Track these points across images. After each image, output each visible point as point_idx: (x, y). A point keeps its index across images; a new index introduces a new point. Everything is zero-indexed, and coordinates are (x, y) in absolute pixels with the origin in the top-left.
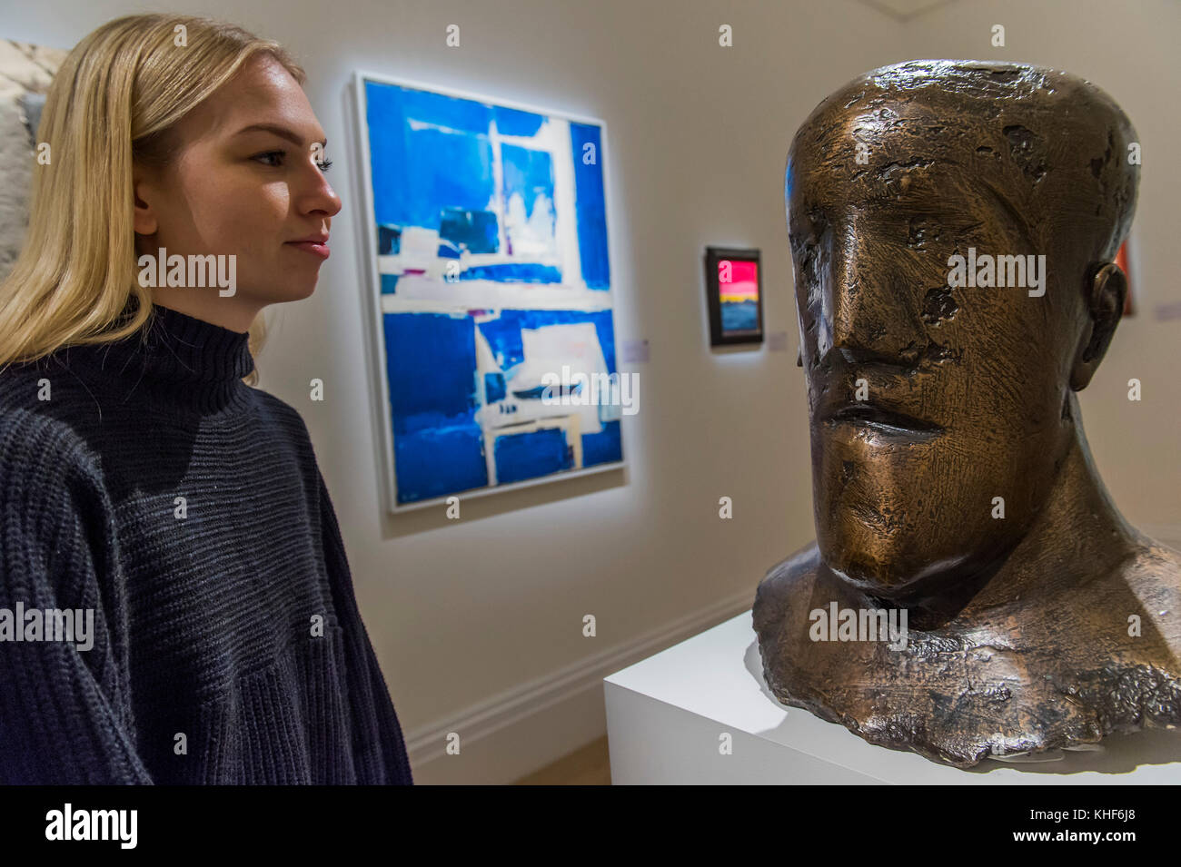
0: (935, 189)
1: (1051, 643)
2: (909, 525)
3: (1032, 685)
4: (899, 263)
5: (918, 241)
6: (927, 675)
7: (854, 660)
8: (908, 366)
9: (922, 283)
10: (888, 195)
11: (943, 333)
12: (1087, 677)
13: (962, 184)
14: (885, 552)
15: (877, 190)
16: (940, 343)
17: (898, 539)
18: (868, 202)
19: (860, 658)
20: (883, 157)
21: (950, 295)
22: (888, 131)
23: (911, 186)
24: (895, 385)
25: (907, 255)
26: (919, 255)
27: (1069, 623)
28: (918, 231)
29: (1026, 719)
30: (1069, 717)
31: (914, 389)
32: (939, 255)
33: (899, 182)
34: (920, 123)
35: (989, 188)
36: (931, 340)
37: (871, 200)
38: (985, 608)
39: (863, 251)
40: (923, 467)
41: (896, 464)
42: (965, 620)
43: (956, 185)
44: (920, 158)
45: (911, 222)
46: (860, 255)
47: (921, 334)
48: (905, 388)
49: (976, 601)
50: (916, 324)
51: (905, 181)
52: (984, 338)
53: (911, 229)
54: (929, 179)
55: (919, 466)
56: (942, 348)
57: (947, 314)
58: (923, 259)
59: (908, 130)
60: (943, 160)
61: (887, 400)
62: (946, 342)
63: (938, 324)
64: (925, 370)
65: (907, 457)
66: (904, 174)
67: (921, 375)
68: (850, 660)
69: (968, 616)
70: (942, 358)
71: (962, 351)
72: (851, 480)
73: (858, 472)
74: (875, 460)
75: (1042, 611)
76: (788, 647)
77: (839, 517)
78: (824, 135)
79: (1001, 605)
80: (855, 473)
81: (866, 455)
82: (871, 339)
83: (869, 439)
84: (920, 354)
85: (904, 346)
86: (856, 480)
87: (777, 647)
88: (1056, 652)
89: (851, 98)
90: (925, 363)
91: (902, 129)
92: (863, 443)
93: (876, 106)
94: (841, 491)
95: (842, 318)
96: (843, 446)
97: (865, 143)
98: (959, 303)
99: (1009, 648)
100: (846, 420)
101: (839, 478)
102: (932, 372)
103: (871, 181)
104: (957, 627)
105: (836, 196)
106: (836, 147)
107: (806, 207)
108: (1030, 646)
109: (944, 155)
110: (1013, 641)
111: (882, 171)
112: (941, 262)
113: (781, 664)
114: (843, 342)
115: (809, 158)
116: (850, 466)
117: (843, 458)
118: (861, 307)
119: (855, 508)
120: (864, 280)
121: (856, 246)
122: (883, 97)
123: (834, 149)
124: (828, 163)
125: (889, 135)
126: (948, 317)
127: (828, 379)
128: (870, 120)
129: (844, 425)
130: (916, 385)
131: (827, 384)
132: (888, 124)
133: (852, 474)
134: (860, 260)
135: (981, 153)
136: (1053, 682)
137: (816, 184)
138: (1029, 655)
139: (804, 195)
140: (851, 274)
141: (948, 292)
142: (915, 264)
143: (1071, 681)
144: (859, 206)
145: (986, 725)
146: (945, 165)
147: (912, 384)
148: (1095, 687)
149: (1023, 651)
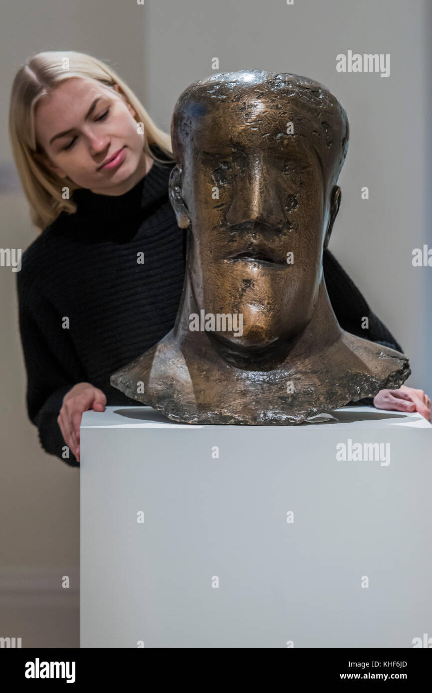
0: (297, 147)
1: (324, 368)
2: (278, 310)
3: (322, 384)
4: (279, 180)
5: (286, 170)
6: (274, 391)
7: (234, 392)
8: (279, 231)
9: (287, 191)
10: (278, 147)
11: (292, 216)
12: (341, 379)
13: (306, 147)
14: (268, 324)
15: (273, 144)
16: (291, 221)
17: (273, 317)
19: (237, 390)
20: (277, 128)
21: (296, 198)
22: (281, 116)
23: (288, 145)
24: (274, 241)
25: (282, 177)
26: (286, 177)
27: (329, 360)
28: (287, 166)
29: (323, 397)
30: (339, 394)
31: (281, 243)
32: (294, 179)
33: (283, 142)
34: (293, 115)
35: (315, 150)
36: (288, 220)
37: (270, 148)
38: (296, 356)
39: (265, 173)
40: (282, 283)
41: (273, 280)
42: (288, 363)
43: (304, 147)
45: (285, 161)
46: (265, 174)
47: (285, 217)
48: (275, 243)
49: (292, 353)
50: (283, 210)
51: (286, 142)
52: (306, 221)
53: (285, 165)
54: (295, 142)
55: (281, 281)
56: (291, 224)
57: (294, 207)
58: (288, 179)
59: (289, 118)
60: (301, 135)
61: (270, 248)
62: (293, 221)
63: (290, 212)
64: (285, 234)
65: (276, 277)
66: (286, 138)
67: (284, 237)
68: (231, 392)
69: (288, 361)
70: (291, 229)
71: (298, 226)
72: (248, 290)
73: (253, 285)
74: (263, 278)
75: (318, 356)
76: (185, 397)
77: (240, 310)
78: (245, 108)
79: (301, 354)
80: (252, 286)
81: (258, 276)
82: (268, 217)
83: (259, 268)
84: (284, 226)
85: (278, 221)
86: (252, 289)
87: (176, 400)
88: (327, 371)
89: (258, 92)
90: (285, 231)
91: (286, 117)
92: (253, 270)
93: (273, 101)
94: (241, 295)
95: (257, 205)
96: (244, 272)
97: (269, 120)
98: (299, 202)
99: (308, 373)
100: (241, 259)
101: (240, 289)
102: (287, 235)
103: (271, 139)
104: (284, 367)
105: (252, 142)
106: (253, 117)
107: (229, 143)
108: (317, 370)
109: (301, 133)
110: (310, 369)
111: (276, 135)
112: (294, 182)
113: (182, 406)
114: (257, 218)
115: (235, 117)
116: (248, 282)
117: (243, 278)
118: (265, 201)
119: (251, 304)
120: (266, 187)
121: (262, 170)
122: (276, 97)
123: (252, 118)
124: (248, 124)
125: (280, 118)
126: (294, 209)
127: (234, 236)
128: (272, 108)
129: (240, 261)
130: (282, 241)
131: (234, 239)
132: (280, 113)
133: (249, 286)
134: (264, 177)
135: (314, 133)
136: (329, 382)
137: (240, 133)
138: (317, 374)
139: (230, 136)
140: (260, 184)
141: (295, 197)
142: (285, 181)
143: (336, 381)
144: (264, 150)
145: (306, 403)
146: (301, 137)
147: (280, 241)
148: (345, 382)
149: (314, 372)
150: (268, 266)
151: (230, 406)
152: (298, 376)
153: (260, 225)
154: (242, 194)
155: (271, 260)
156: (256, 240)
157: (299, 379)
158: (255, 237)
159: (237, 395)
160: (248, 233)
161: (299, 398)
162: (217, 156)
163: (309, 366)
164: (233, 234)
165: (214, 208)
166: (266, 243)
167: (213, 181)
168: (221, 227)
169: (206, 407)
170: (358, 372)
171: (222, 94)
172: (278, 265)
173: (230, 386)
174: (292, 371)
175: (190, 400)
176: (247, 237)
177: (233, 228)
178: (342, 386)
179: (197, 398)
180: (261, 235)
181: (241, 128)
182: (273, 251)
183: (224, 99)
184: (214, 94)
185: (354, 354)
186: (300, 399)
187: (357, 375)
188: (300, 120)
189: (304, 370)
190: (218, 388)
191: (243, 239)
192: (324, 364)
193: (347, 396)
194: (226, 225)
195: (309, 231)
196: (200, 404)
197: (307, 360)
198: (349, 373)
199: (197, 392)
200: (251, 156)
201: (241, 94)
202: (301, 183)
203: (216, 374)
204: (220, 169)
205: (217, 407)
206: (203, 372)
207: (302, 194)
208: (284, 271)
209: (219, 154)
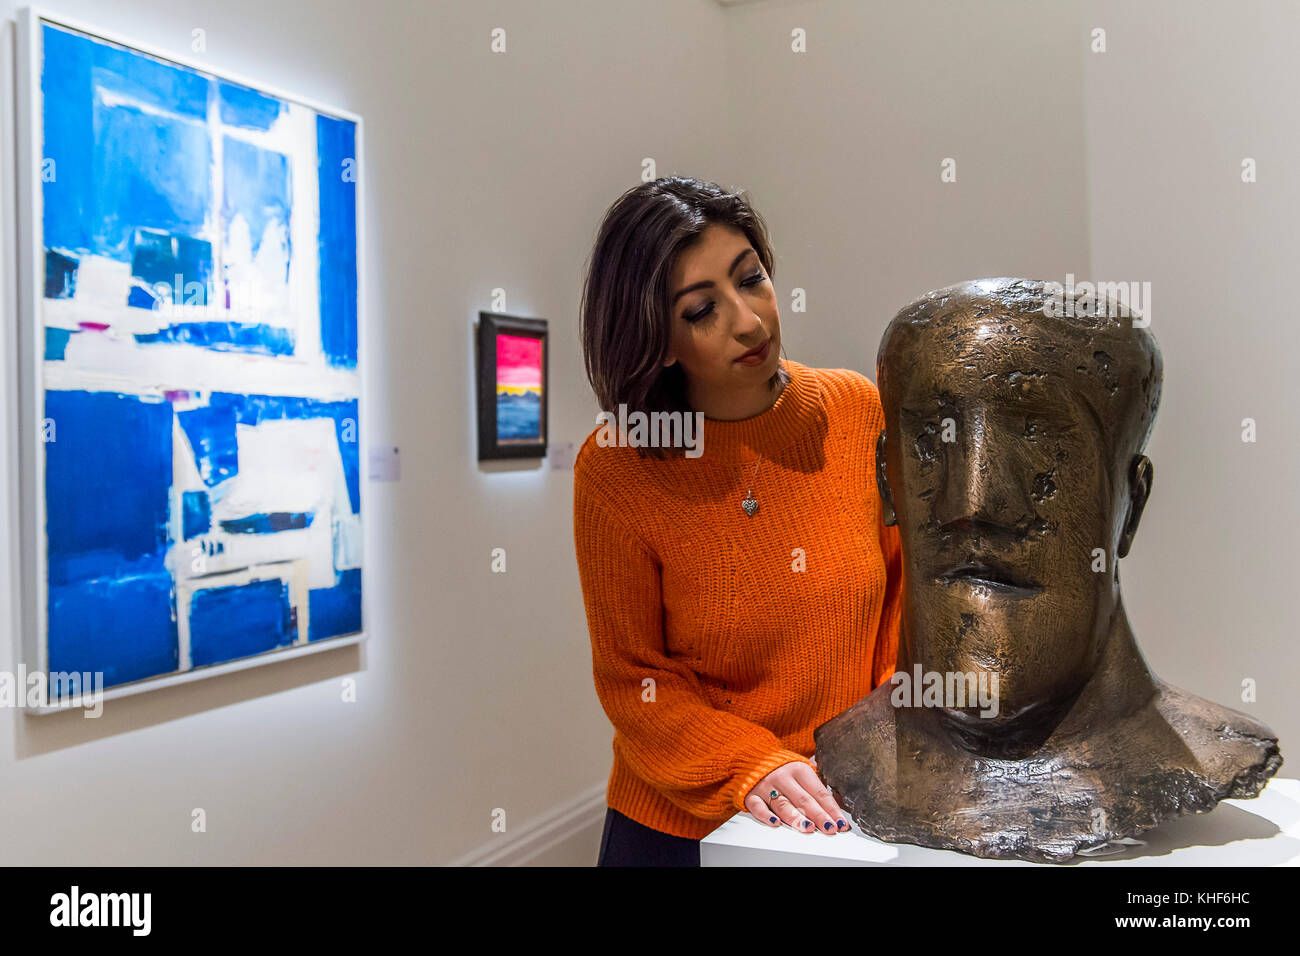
0: (1048, 396)
1: (1116, 759)
2: (1019, 666)
3: (1107, 791)
4: (1017, 450)
5: (1031, 434)
8: (1021, 535)
9: (1032, 468)
10: (1012, 396)
11: (1045, 509)
12: (1144, 781)
13: (1066, 393)
15: (1003, 391)
16: (1043, 517)
17: (1013, 678)
18: (996, 399)
19: (962, 790)
20: (1010, 364)
21: (1051, 479)
22: (1015, 344)
23: (1030, 391)
24: (1011, 551)
25: (1023, 445)
26: (1031, 445)
27: (1125, 743)
28: (1031, 426)
30: (1136, 811)
31: (1025, 554)
32: (1046, 447)
33: (1021, 386)
34: (1038, 343)
35: (1083, 398)
36: (1037, 514)
37: (998, 398)
38: (1064, 737)
39: (991, 439)
40: (1029, 619)
41: (1010, 616)
42: (1049, 748)
43: (1062, 394)
44: (1037, 370)
45: (1027, 418)
46: (991, 441)
47: (1030, 509)
48: (1014, 555)
49: (1059, 731)
50: (1027, 500)
51: (1026, 386)
52: (1074, 514)
53: (1027, 425)
54: (1043, 387)
55: (1026, 618)
56: (1044, 522)
57: (1048, 493)
58: (1034, 448)
59: (1030, 347)
60: (1054, 374)
61: (1004, 563)
62: (1048, 516)
63: (1042, 501)
64: (1032, 539)
65: (1018, 610)
66: (1026, 380)
67: (1030, 543)
68: (953, 793)
69: (1052, 744)
70: (1043, 529)
71: (1058, 524)
72: (969, 630)
73: (977, 623)
74: (993, 613)
75: (1106, 735)
76: (884, 792)
77: (957, 663)
78: (956, 335)
79: (1076, 733)
80: (974, 624)
81: (985, 608)
82: (996, 511)
83: (986, 595)
84: (1029, 525)
85: (1017, 518)
86: (975, 630)
87: (869, 795)
88: (1120, 766)
89: (979, 308)
90: (1032, 533)
91: (1025, 345)
92: (981, 598)
93: (1003, 321)
94: (959, 640)
95: (975, 493)
96: (962, 600)
97: (995, 351)
98: (1057, 485)
99: (1085, 767)
100: (960, 578)
101: (957, 629)
102: (1037, 540)
103: (998, 382)
104: (1043, 754)
105: (967, 388)
106: (969, 349)
107: (932, 392)
108: (1101, 763)
109: (1055, 370)
110: (1088, 761)
111: (1008, 376)
112: (1047, 452)
113: (879, 808)
114: (976, 513)
115: (941, 351)
116: (970, 618)
117: (963, 612)
118: (990, 486)
119: (974, 654)
120: (991, 462)
121: (985, 435)
122: (1008, 314)
123: (967, 350)
124: (961, 360)
125: (1014, 348)
126: (1049, 496)
127: (946, 542)
128: (1000, 332)
129: (959, 583)
130: (1026, 551)
131: (947, 546)
132: (1014, 339)
133: (972, 625)
134: (989, 445)
135: (1079, 371)
136: (1122, 788)
137: (949, 376)
138: (1101, 770)
139: (933, 382)
140: (981, 458)
141: (1050, 476)
142: (1028, 451)
143: (1133, 785)
144: (988, 401)
145: (1077, 826)
146: (1055, 377)
147: (1023, 550)
148: (1150, 788)
149: (1096, 767)
150: (1002, 591)
151: (946, 818)
152: (1065, 773)
153: (985, 524)
154: (955, 475)
155: (1008, 581)
156: (979, 549)
157: (1068, 778)
158: (977, 545)
159: (961, 800)
160: (967, 538)
161: (1064, 815)
162: (920, 414)
163: (1088, 755)
164: (945, 538)
165: (920, 496)
166: (996, 554)
167: (916, 454)
168: (929, 525)
169: (911, 815)
170: (1176, 768)
171: (925, 317)
172: (1020, 590)
173: (951, 782)
174: (1056, 762)
175: (890, 799)
176: (965, 544)
177: (945, 529)
178: (1145, 797)
179: (900, 797)
180: (987, 542)
181: (948, 368)
182: (1009, 566)
183: (928, 323)
184: (915, 318)
185: (1174, 731)
186: (1066, 818)
187: (1174, 774)
188: (1051, 349)
189: (1077, 761)
190: (933, 783)
191: (959, 548)
192: (1115, 751)
193: (1153, 815)
194: (936, 524)
195: (1081, 533)
196: (902, 808)
197: (1084, 746)
198: (1160, 769)
199: (902, 786)
200: (967, 413)
201: (951, 314)
202: (1061, 455)
203: (935, 758)
204: (926, 434)
205: (927, 817)
206: (917, 750)
207: (1063, 473)
208: (1034, 600)
209: (920, 411)
